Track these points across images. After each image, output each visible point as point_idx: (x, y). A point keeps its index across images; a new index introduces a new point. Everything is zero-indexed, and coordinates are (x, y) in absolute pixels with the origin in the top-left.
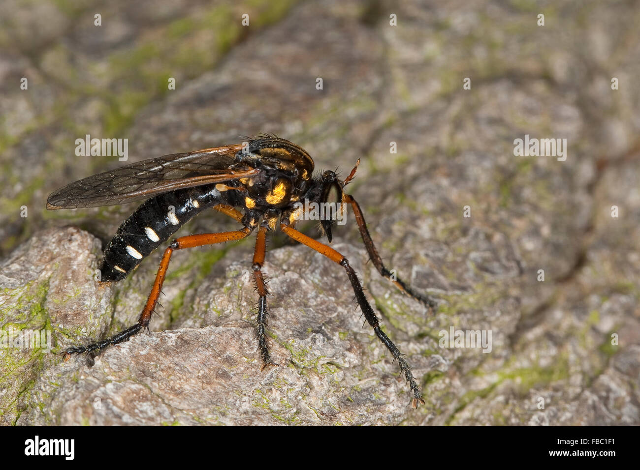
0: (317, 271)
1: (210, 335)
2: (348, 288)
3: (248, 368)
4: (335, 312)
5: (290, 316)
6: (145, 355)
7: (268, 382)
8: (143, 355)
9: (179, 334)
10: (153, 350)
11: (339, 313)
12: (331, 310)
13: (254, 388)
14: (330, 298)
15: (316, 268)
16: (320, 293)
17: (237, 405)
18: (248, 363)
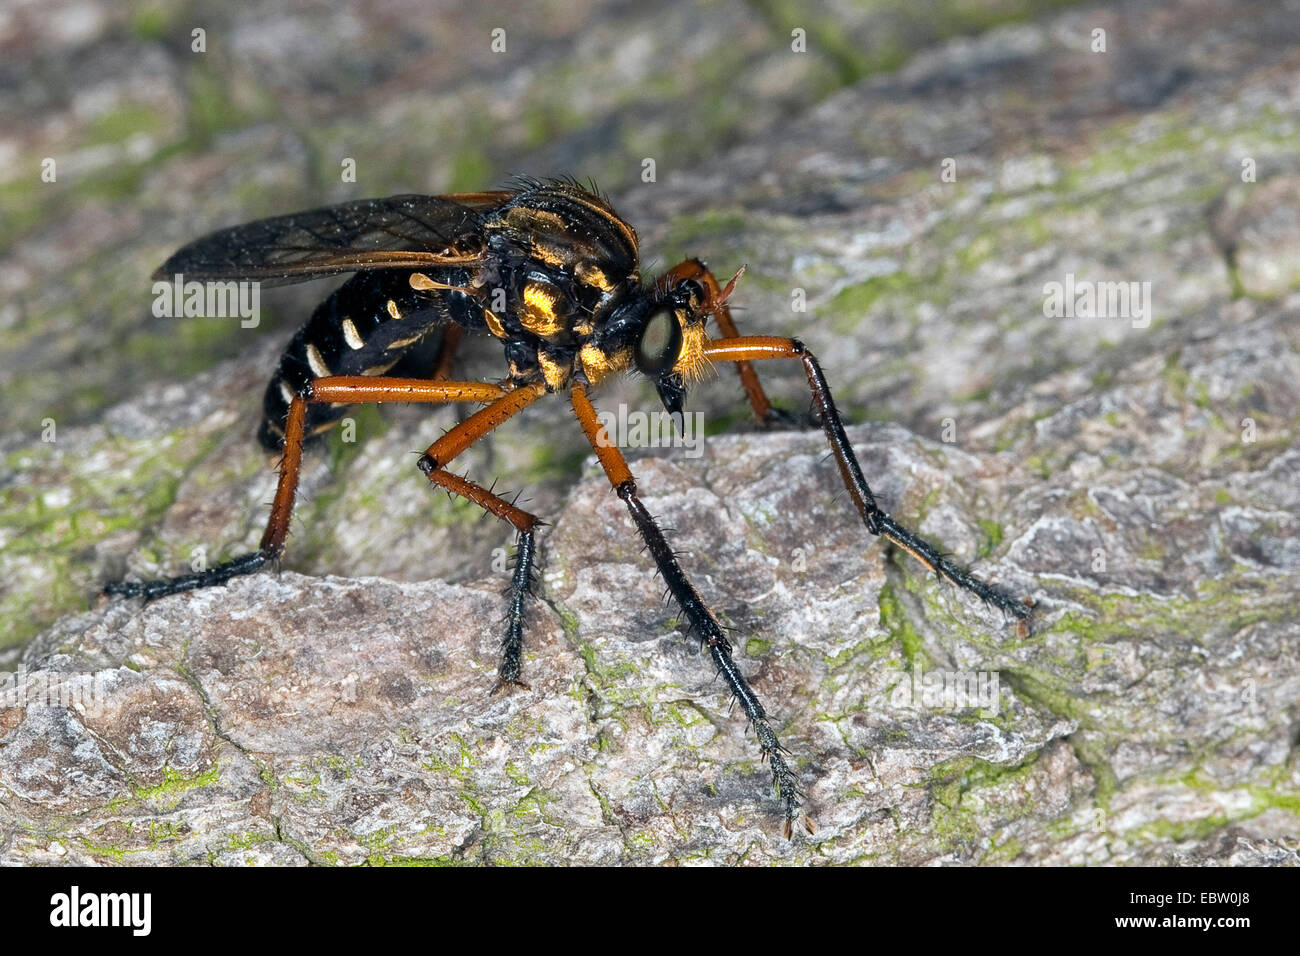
0: (773, 497)
1: (423, 599)
2: (833, 544)
3: (468, 684)
4: (763, 592)
5: (646, 587)
6: (241, 622)
7: (490, 720)
8: (234, 621)
9: (354, 587)
10: (266, 613)
11: (771, 596)
12: (759, 587)
13: (447, 729)
14: (770, 559)
15: (777, 489)
16: (753, 547)
17: (382, 760)
18: (476, 672)
